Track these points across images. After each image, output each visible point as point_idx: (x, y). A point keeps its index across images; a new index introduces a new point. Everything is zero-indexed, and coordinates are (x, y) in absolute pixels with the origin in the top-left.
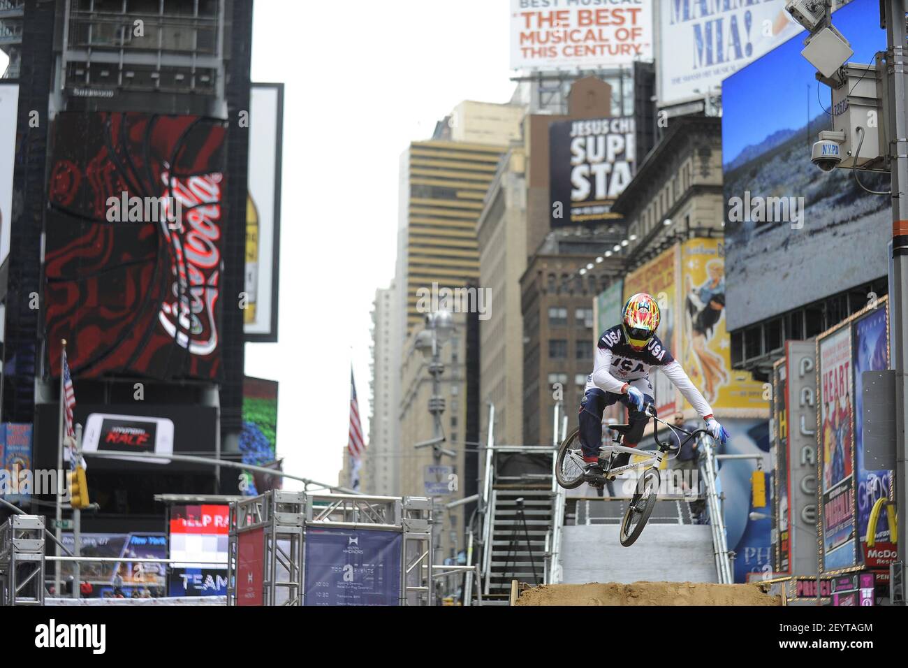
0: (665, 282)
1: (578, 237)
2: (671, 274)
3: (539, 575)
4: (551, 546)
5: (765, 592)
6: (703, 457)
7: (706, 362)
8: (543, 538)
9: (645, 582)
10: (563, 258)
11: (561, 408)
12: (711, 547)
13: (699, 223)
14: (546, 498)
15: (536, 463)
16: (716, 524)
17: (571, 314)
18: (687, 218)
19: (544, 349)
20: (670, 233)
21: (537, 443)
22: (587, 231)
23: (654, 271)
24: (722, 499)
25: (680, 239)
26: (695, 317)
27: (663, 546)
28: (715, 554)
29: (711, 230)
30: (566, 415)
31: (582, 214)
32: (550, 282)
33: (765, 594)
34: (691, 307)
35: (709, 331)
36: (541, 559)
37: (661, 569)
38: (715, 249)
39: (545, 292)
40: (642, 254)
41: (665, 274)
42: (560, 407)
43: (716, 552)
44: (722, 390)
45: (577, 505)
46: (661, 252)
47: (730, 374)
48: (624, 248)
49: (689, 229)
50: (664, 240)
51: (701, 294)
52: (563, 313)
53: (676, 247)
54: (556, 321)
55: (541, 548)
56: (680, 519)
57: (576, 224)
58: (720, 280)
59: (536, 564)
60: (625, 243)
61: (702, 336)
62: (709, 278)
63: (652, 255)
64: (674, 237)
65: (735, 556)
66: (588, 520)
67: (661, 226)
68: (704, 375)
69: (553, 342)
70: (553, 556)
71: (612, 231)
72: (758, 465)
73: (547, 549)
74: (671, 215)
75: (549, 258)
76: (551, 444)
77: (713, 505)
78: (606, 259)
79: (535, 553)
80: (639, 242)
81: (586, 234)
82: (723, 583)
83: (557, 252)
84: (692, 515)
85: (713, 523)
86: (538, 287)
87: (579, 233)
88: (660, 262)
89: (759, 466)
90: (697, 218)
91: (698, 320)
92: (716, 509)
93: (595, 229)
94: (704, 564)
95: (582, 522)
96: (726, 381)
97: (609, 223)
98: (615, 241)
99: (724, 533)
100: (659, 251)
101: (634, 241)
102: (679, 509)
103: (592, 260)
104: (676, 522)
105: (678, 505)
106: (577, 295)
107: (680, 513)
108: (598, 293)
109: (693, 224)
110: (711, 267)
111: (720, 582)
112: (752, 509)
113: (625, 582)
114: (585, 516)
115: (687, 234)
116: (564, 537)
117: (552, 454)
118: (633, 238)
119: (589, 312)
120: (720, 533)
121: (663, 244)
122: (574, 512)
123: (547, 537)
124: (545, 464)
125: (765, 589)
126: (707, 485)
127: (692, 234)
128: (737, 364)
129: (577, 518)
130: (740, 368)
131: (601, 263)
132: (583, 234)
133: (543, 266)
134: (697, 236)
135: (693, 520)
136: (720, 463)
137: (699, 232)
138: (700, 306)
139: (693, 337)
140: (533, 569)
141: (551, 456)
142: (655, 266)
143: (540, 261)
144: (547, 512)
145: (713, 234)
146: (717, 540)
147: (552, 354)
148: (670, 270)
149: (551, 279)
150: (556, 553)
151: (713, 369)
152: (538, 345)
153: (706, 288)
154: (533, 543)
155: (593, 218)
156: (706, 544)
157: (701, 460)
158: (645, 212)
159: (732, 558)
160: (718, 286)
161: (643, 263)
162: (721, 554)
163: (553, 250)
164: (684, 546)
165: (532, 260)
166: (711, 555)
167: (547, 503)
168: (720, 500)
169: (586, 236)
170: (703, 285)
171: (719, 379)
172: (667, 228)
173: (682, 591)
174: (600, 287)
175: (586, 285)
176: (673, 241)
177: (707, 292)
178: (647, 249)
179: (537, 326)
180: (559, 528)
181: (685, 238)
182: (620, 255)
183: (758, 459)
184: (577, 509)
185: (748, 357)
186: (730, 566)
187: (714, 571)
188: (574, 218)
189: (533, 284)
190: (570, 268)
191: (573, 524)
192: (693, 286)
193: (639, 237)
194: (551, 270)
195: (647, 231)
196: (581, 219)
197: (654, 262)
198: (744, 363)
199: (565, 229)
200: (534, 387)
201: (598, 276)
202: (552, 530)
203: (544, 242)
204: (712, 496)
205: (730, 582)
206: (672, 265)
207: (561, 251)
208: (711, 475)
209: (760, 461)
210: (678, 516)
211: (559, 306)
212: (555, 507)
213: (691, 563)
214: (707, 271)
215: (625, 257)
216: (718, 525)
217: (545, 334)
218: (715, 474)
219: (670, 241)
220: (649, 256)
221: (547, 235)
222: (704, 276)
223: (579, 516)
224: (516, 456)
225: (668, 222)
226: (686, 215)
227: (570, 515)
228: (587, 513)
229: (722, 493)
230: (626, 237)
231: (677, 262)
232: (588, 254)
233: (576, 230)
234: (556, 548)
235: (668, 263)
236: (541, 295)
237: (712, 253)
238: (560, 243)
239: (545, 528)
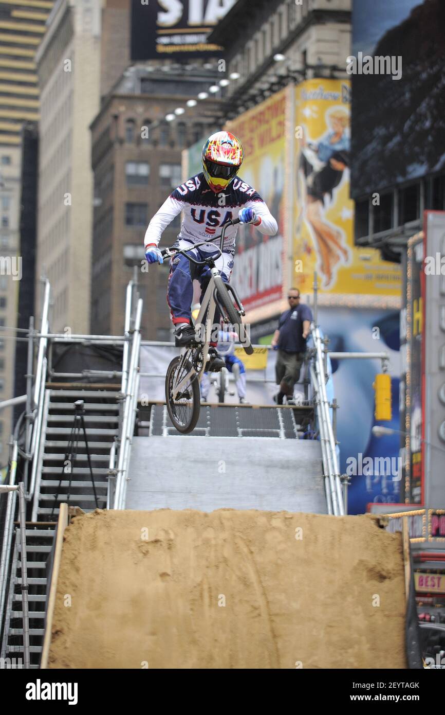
0: (274, 134)
1: (165, 73)
2: (281, 124)
3: (101, 498)
4: (116, 464)
5: (382, 527)
6: (312, 354)
7: (323, 237)
8: (107, 451)
9: (228, 510)
10: (146, 99)
11: (135, 289)
12: (319, 468)
13: (319, 59)
14: (113, 401)
15: (102, 357)
16: (327, 438)
17: (154, 171)
18: (305, 53)
19: (119, 214)
20: (282, 71)
21: (107, 332)
22: (176, 66)
23: (260, 119)
24: (334, 408)
25: (295, 79)
26: (310, 179)
27: (259, 465)
28: (324, 477)
29: (334, 68)
30: (141, 297)
31: (171, 44)
32: (129, 130)
33: (381, 530)
34: (306, 166)
35: (327, 197)
36: (104, 478)
37: (256, 495)
38: (338, 93)
39: (121, 142)
40: (245, 97)
41: (274, 123)
42: (133, 286)
43: (326, 474)
44: (342, 273)
45: (152, 411)
46: (270, 96)
48: (223, 89)
49: (307, 66)
50: (274, 79)
51: (318, 151)
52: (144, 170)
53: (289, 90)
54: (135, 179)
55: (105, 464)
56: (282, 432)
57: (164, 56)
58: (343, 132)
59: (98, 484)
60: (224, 83)
61: (318, 204)
62: (330, 130)
63: (259, 99)
64: (288, 77)
65: (349, 481)
66: (165, 430)
67: (270, 62)
68: (320, 252)
69: (130, 206)
70: (119, 474)
71: (208, 66)
72: (383, 366)
73: (112, 466)
74: (283, 49)
75: (129, 98)
76: (123, 333)
77: (324, 416)
78: (200, 102)
79: (96, 471)
80: (242, 81)
81: (176, 69)
82: (333, 514)
83: (138, 92)
84: (297, 427)
85: (322, 438)
86: (113, 136)
87: (167, 68)
88: (269, 108)
89: (385, 368)
90: (318, 53)
91: (314, 183)
92: (326, 421)
93: (187, 64)
94: (310, 490)
95: (158, 432)
96: (347, 260)
97: (205, 56)
98: (212, 80)
99: (336, 450)
100: (267, 93)
101: (236, 80)
102: (280, 419)
103: (182, 103)
104: (277, 435)
105: (280, 414)
106: (163, 147)
107: (282, 424)
108: (189, 145)
109: (312, 60)
110: (332, 117)
111: (330, 513)
112: (376, 422)
113: (209, 510)
114: (162, 425)
115: (303, 73)
116: (134, 450)
117: (122, 346)
118: (234, 76)
119: (176, 169)
120: (331, 451)
121: (273, 84)
122: (149, 420)
123: (113, 451)
124: (113, 359)
125: (382, 523)
126: (316, 389)
127: (310, 73)
128: (362, 240)
129: (151, 427)
130: (365, 245)
131: (194, 107)
132: (172, 69)
133: (120, 108)
134: (317, 76)
135: (297, 433)
136: (335, 364)
137: (319, 71)
138: (317, 165)
139: (308, 203)
140: (94, 490)
141: (120, 348)
142: (262, 113)
143: (116, 102)
144: (113, 419)
145: (337, 74)
146: (327, 460)
147: (129, 221)
148: (280, 118)
149: (130, 125)
150: (122, 471)
151: (331, 244)
152: (111, 209)
153: (326, 143)
154: (94, 457)
155: (185, 48)
156: (313, 465)
157: (310, 358)
158: (251, 44)
159: (346, 482)
160: (341, 141)
161: (247, 109)
162: (332, 478)
163: (133, 89)
164: (286, 466)
165: (107, 102)
166: (319, 478)
167: (114, 407)
168: (331, 410)
169: (176, 72)
170: (323, 138)
171: (338, 258)
172: (277, 65)
173: (276, 523)
174: (191, 138)
175: (174, 135)
176: (284, 81)
177: (326, 148)
178: (253, 91)
179: (111, 185)
180: (127, 438)
181: (300, 78)
182: (218, 98)
183: (384, 359)
184: (152, 416)
185: (376, 230)
186: (343, 493)
187: (323, 498)
188: (161, 49)
189: (107, 132)
190: (155, 113)
191: (147, 435)
192: (309, 140)
193: (243, 75)
194: (130, 114)
195: (253, 68)
196: (170, 49)
197: (261, 107)
198: (370, 237)
199: (150, 62)
200: (104, 261)
201: (189, 124)
202: (119, 441)
203: (122, 78)
204: (322, 404)
205: (342, 513)
206: (283, 112)
207: (143, 91)
208: (321, 377)
209: (386, 362)
210: (279, 428)
211: (139, 161)
212: (123, 412)
213: (294, 488)
214: (328, 121)
215: (224, 100)
216: (329, 441)
217: (121, 196)
218: (326, 376)
219: (282, 82)
220: (254, 100)
221: (126, 70)
222: (324, 127)
223: (154, 425)
224: (77, 347)
225: (279, 57)
226: (302, 48)
227: (143, 423)
228: (165, 421)
229: (334, 401)
230: (225, 76)
231: (289, 106)
232: (179, 96)
233: (163, 65)
234: (123, 465)
235: (278, 109)
236: (117, 146)
237: (335, 98)
238: (143, 80)
239: (110, 439)
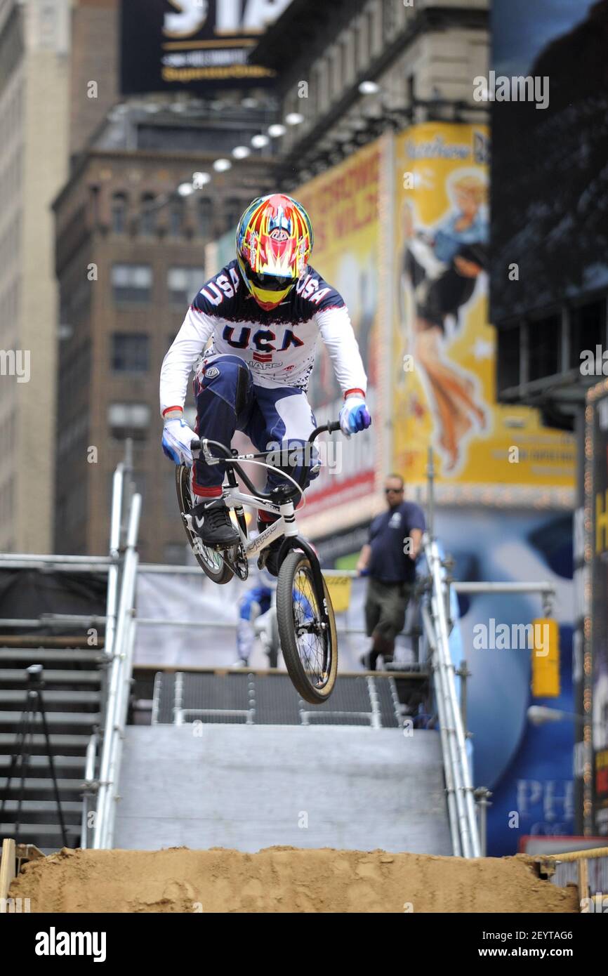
0: (361, 215)
1: (176, 115)
2: (373, 199)
3: (72, 830)
4: (97, 771)
5: (544, 877)
6: (426, 585)
7: (444, 388)
8: (81, 751)
9: (285, 849)
10: (146, 159)
11: (129, 478)
12: (437, 777)
13: (436, 90)
14: (92, 666)
15: (73, 592)
16: (451, 727)
17: (160, 279)
18: (411, 81)
19: (101, 352)
20: (374, 111)
21: (81, 549)
22: (196, 103)
23: (337, 191)
24: (463, 675)
25: (395, 125)
26: (422, 292)
27: (337, 772)
28: (447, 794)
29: (462, 105)
30: (138, 491)
31: (187, 67)
32: (118, 211)
33: (543, 882)
34: (413, 269)
35: (449, 322)
36: (76, 796)
37: (332, 823)
38: (468, 147)
39: (104, 230)
40: (311, 155)
41: (360, 197)
42: (125, 474)
43: (450, 788)
44: (476, 449)
45: (158, 683)
46: (353, 153)
47: (495, 415)
48: (275, 141)
49: (414, 102)
50: (359, 125)
51: (436, 242)
52: (142, 278)
53: (386, 143)
54: (127, 293)
55: (79, 773)
56: (375, 717)
57: (175, 88)
58: (477, 212)
59: (67, 806)
60: (276, 130)
62: (454, 209)
63: (334, 157)
64: (381, 120)
65: (489, 799)
66: (179, 715)
67: (354, 96)
68: (440, 415)
69: (119, 339)
70: (102, 790)
71: (250, 103)
72: (545, 605)
73: (89, 775)
74: (375, 73)
75: (117, 158)
76: (106, 550)
77: (445, 689)
78: (236, 163)
79: (64, 784)
80: (307, 127)
81: (197, 109)
82: (462, 854)
83: (131, 147)
84: (400, 709)
85: (443, 727)
86: (90, 219)
87: (180, 106)
88: (352, 173)
89: (548, 608)
90: (436, 79)
92: (450, 698)
93: (213, 99)
94: (423, 814)
95: (166, 717)
96: (483, 425)
97: (243, 86)
98: (255, 126)
99: (466, 747)
100: (347, 148)
101: (296, 127)
102: (373, 695)
103: (207, 165)
104: (367, 722)
105: (371, 687)
106: (175, 240)
107: (375, 704)
108: (217, 235)
109: (423, 92)
110: (459, 186)
111: (457, 853)
112: (534, 700)
113: (253, 848)
114: (173, 705)
115: (409, 114)
116: (127, 749)
117: (106, 574)
118: (294, 119)
119: (197, 276)
120: (458, 749)
121: (358, 133)
122: (150, 697)
123: (91, 750)
124: (91, 594)
125: (544, 870)
126: (433, 644)
127: (420, 113)
128: (509, 392)
129: (156, 710)
130: (513, 401)
131: (225, 172)
132: (190, 108)
133: (103, 175)
134: (432, 118)
135: (400, 719)
136: (465, 603)
137: (436, 110)
138: (433, 267)
140: (60, 817)
141: (102, 577)
142: (340, 182)
143: (95, 165)
144: (91, 697)
145: (466, 115)
146: (451, 764)
147: (118, 364)
148: (371, 189)
149: (119, 203)
150: (107, 785)
151: (458, 401)
152: (87, 345)
153: (448, 231)
154: (60, 760)
155: (212, 74)
156: (429, 771)
157: (422, 593)
158: (321, 66)
159: (483, 802)
160: (473, 226)
161: (315, 173)
162: (459, 794)
163: (124, 142)
164: (382, 774)
165: (80, 163)
166: (437, 795)
167: (93, 676)
168: (458, 679)
169: (196, 114)
170: (442, 223)
171: (468, 424)
172: (364, 101)
173: (366, 870)
174: (221, 223)
175: (193, 219)
176: (377, 127)
177: (448, 238)
178: (325, 145)
179: (87, 304)
180: (115, 729)
181: (403, 121)
182: (267, 157)
183: (546, 593)
184: (157, 691)
185: (533, 376)
186: (478, 820)
187: (445, 827)
188: (170, 75)
189: (80, 215)
190: (160, 181)
191: (148, 723)
192: (419, 224)
193: (307, 117)
194: (120, 185)
195: (325, 106)
196: (184, 76)
197: (338, 172)
198: (524, 388)
199: (153, 97)
200: (77, 431)
201: (218, 199)
202: (102, 734)
203: (105, 125)
204: (443, 669)
205: (477, 853)
206: (376, 178)
207: (141, 145)
208: (442, 625)
209: (550, 599)
210: (370, 710)
211: (135, 261)
212: (108, 685)
213: (398, 811)
214: (451, 194)
215: (276, 160)
216: (455, 733)
217: (104, 322)
218: (450, 623)
219: (373, 129)
220: (327, 159)
221: (111, 110)
222: (444, 204)
223: (160, 706)
224: (31, 576)
225: (368, 87)
226: (407, 72)
227: (143, 704)
228: (178, 699)
229: (464, 664)
230: (279, 119)
231: (386, 170)
232: (200, 153)
233: (174, 101)
234: (109, 773)
235: (367, 174)
236: (97, 239)
237: (463, 155)
238: (141, 127)
239: (86, 730)
